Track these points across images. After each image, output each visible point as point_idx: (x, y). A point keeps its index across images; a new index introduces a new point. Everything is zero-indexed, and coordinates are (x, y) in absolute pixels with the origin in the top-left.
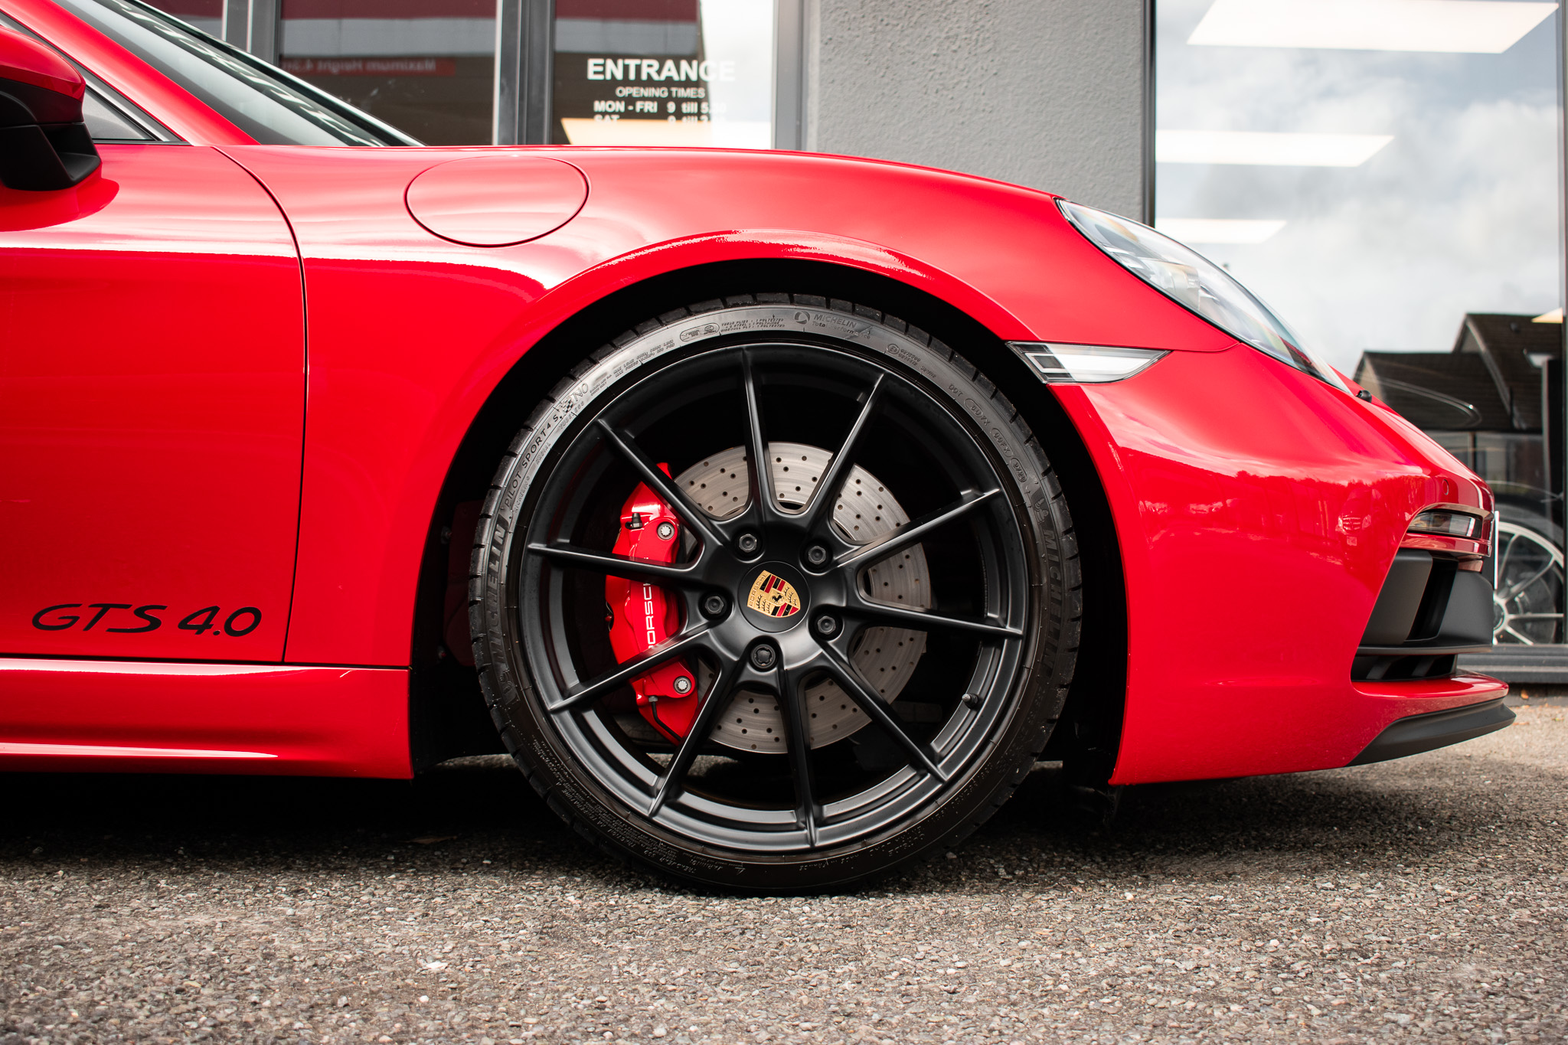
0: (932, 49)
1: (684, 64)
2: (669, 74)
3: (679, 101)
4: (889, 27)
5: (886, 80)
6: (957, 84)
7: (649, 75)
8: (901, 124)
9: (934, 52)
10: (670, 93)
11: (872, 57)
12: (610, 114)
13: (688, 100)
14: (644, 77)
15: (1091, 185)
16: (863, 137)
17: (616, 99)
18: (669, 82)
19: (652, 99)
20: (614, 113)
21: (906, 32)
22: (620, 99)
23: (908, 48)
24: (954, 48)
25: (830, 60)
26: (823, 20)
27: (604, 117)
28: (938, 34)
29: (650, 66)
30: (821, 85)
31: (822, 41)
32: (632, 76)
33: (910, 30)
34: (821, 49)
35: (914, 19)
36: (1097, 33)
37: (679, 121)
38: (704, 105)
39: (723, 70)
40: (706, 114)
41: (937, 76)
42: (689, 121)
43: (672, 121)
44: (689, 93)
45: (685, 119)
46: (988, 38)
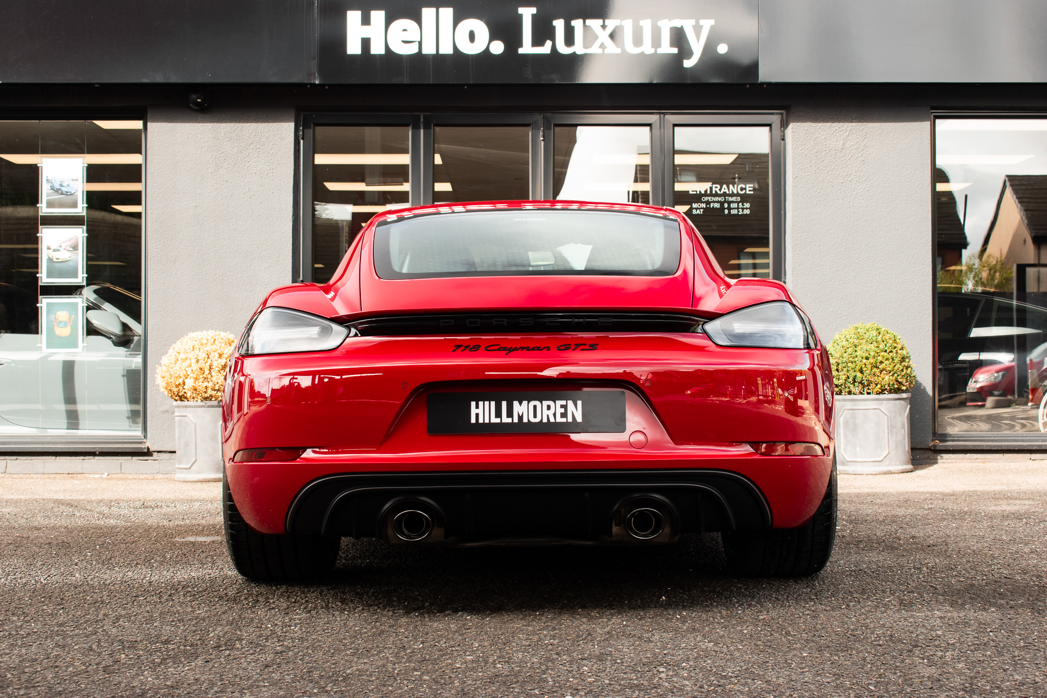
0: (840, 180)
1: (731, 186)
2: (725, 191)
3: (729, 203)
4: (822, 171)
5: (820, 194)
7: (716, 191)
8: (827, 214)
10: (725, 199)
11: (814, 184)
12: (700, 209)
13: (733, 202)
14: (714, 192)
16: (811, 219)
17: (702, 202)
18: (725, 194)
19: (718, 202)
21: (829, 173)
22: (704, 202)
23: (830, 180)
24: (850, 180)
26: (793, 169)
28: (842, 174)
29: (716, 187)
30: (793, 197)
31: (792, 178)
32: (709, 192)
33: (831, 172)
37: (729, 212)
38: (740, 204)
39: (748, 189)
40: (741, 208)
41: (843, 192)
42: (734, 212)
43: (726, 212)
44: (734, 199)
45: (732, 211)
46: (864, 175)
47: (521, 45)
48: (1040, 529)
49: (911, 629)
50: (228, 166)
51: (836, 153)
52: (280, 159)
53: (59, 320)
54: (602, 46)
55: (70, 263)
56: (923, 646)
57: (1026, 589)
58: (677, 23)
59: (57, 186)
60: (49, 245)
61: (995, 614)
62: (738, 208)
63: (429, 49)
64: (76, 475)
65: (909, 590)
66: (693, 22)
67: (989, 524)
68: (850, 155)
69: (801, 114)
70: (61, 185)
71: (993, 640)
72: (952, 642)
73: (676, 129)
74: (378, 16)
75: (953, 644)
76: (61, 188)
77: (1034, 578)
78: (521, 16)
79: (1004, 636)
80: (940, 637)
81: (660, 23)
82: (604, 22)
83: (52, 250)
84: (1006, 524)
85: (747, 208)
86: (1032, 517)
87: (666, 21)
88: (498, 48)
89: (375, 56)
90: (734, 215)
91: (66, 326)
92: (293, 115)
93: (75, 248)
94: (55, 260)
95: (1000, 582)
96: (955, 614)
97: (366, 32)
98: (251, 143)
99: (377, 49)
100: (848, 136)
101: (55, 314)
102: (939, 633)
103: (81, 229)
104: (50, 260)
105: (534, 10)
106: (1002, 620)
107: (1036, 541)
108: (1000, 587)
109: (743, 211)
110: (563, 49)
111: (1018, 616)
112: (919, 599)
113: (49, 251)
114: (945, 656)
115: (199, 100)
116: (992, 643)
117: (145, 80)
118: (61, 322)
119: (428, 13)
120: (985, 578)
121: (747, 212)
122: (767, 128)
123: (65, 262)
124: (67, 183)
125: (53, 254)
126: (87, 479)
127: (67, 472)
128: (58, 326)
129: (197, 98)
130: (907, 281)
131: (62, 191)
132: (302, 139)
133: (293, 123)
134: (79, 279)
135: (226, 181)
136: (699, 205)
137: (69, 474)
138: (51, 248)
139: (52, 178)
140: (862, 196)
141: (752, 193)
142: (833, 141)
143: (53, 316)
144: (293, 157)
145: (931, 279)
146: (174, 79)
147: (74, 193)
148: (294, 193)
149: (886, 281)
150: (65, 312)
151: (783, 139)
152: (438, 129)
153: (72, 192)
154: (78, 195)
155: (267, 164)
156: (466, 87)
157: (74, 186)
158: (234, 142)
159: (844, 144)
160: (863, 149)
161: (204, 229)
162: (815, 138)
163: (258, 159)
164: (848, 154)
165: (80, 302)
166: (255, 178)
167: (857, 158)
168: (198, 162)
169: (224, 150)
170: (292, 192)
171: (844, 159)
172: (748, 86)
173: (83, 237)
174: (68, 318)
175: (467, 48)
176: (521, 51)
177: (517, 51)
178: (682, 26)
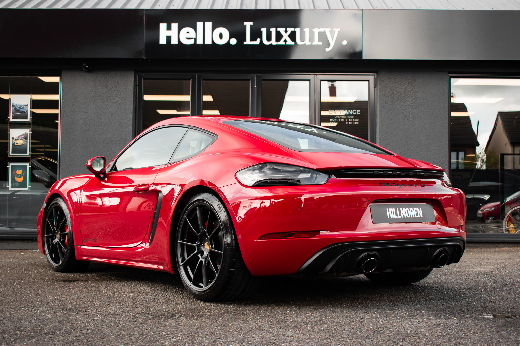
0: (403, 108)
1: (349, 111)
3: (348, 119)
4: (394, 103)
5: (393, 115)
6: (409, 115)
8: (397, 124)
10: (346, 117)
11: (390, 110)
13: (350, 118)
15: (438, 137)
16: (389, 127)
17: (335, 118)
18: (346, 115)
19: (342, 118)
20: (334, 121)
21: (398, 104)
22: (336, 118)
23: (398, 108)
24: (408, 107)
25: (381, 110)
26: (380, 102)
27: (332, 122)
28: (404, 105)
30: (379, 116)
31: (380, 106)
33: (399, 104)
34: (380, 108)
35: (399, 101)
36: (438, 104)
37: (348, 123)
38: (354, 119)
39: (357, 112)
40: (354, 121)
41: (404, 114)
42: (350, 123)
43: (347, 123)
44: (350, 117)
45: (349, 123)
46: (415, 105)
47: (245, 41)
48: (492, 280)
49: (409, 328)
50: (101, 99)
51: (401, 95)
52: (126, 95)
53: (18, 174)
54: (285, 41)
55: (24, 146)
56: (412, 336)
57: (476, 309)
58: (322, 30)
59: (18, 108)
60: (13, 137)
61: (455, 321)
62: (353, 121)
63: (200, 42)
64: (23, 251)
65: (416, 309)
66: (330, 29)
67: (468, 277)
68: (408, 95)
69: (384, 75)
70: (20, 108)
71: (449, 334)
72: (428, 334)
73: (322, 82)
74: (175, 26)
75: (427, 336)
76: (20, 109)
77: (482, 304)
78: (245, 26)
79: (455, 332)
80: (422, 332)
81: (314, 30)
82: (286, 29)
83: (15, 140)
84: (476, 277)
85: (357, 121)
86: (490, 274)
87: (317, 29)
88: (233, 41)
89: (173, 45)
90: (351, 124)
91: (21, 177)
92: (133, 74)
93: (26, 138)
94: (16, 145)
95: (464, 305)
96: (434, 321)
97: (169, 33)
98: (113, 88)
99: (174, 41)
100: (407, 86)
101: (16, 171)
102: (422, 330)
103: (29, 130)
104: (13, 144)
105: (251, 23)
106: (457, 324)
107: (489, 286)
108: (463, 308)
109: (355, 123)
110: (265, 42)
111: (466, 322)
112: (419, 313)
113: (14, 140)
114: (421, 342)
115: (87, 67)
116: (448, 336)
117: (60, 57)
118: (18, 175)
119: (200, 25)
120: (457, 303)
121: (357, 123)
122: (367, 82)
123: (21, 145)
124: (22, 107)
125: (15, 141)
126: (28, 252)
127: (19, 249)
128: (17, 177)
129: (86, 66)
130: (436, 158)
131: (20, 111)
132: (137, 86)
133: (133, 78)
134: (28, 154)
135: (100, 106)
136: (333, 120)
137: (20, 250)
138: (14, 138)
139: (15, 104)
140: (414, 116)
141: (360, 114)
142: (400, 89)
143: (15, 172)
144: (133, 95)
145: (448, 157)
146: (75, 56)
147: (26, 112)
148: (133, 112)
149: (426, 158)
150: (20, 170)
151: (375, 88)
152: (204, 81)
153: (25, 111)
154: (28, 113)
155: (120, 98)
156: (218, 61)
157: (26, 109)
158: (104, 87)
159: (405, 90)
160: (414, 93)
161: (88, 130)
162: (391, 87)
163: (116, 96)
164: (407, 95)
165: (28, 165)
166: (114, 105)
167: (412, 97)
168: (86, 97)
169: (99, 91)
170: (132, 112)
171: (405, 98)
172: (357, 61)
173: (30, 133)
174: (22, 173)
175: (219, 42)
176: (245, 43)
177: (243, 43)
178: (324, 32)
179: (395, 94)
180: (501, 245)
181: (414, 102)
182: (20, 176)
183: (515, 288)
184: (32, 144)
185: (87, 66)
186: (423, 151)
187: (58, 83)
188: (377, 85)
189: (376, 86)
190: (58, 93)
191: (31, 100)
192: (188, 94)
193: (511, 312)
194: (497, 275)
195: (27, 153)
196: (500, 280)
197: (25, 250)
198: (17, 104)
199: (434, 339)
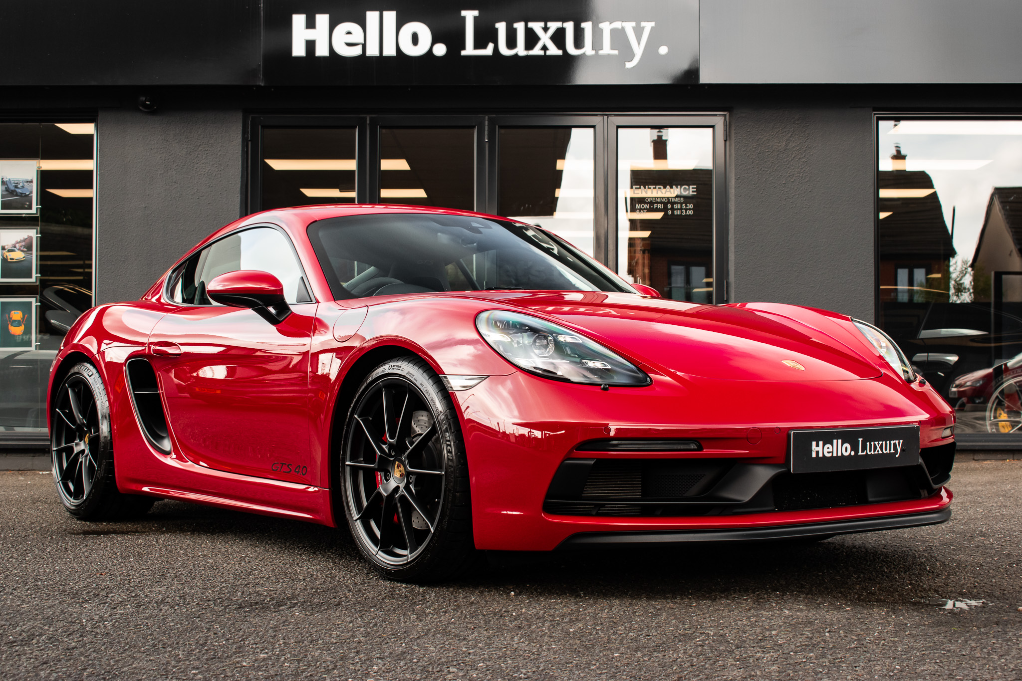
0: (783, 181)
1: (674, 187)
3: (673, 204)
4: (764, 172)
5: (763, 195)
6: (794, 196)
8: (770, 214)
9: (784, 182)
11: (757, 185)
12: (643, 210)
13: (677, 203)
15: (852, 239)
16: (754, 220)
17: (645, 203)
19: (661, 203)
20: (645, 209)
21: (771, 174)
22: (647, 203)
23: (772, 181)
24: (792, 180)
25: (739, 187)
26: (735, 169)
27: (640, 212)
28: (785, 175)
30: (735, 197)
31: (735, 179)
33: (774, 173)
34: (735, 182)
35: (775, 168)
36: (854, 173)
37: (673, 212)
38: (683, 205)
39: (691, 190)
40: (684, 209)
41: (785, 193)
42: (677, 213)
43: (670, 212)
44: (677, 200)
45: (675, 212)
46: (807, 176)
47: (464, 48)
50: (177, 167)
51: (778, 154)
52: (228, 160)
53: (13, 319)
54: (545, 48)
55: (25, 264)
58: (618, 25)
59: (12, 188)
60: (4, 245)
62: (681, 209)
63: (373, 51)
64: (26, 472)
65: (775, 588)
66: (634, 24)
68: (793, 156)
69: (744, 115)
70: (16, 187)
72: (781, 642)
73: (620, 130)
74: (323, 20)
75: (780, 645)
76: (16, 189)
78: (464, 18)
79: (840, 636)
81: (601, 25)
82: (546, 25)
83: (7, 250)
85: (690, 209)
87: (608, 23)
88: (440, 50)
89: (320, 58)
90: (677, 215)
91: (20, 325)
92: (241, 117)
93: (29, 248)
94: (9, 260)
96: (804, 613)
97: (311, 34)
98: (200, 145)
100: (790, 137)
101: (9, 314)
103: (35, 230)
104: (5, 260)
105: (476, 13)
106: (849, 619)
108: (874, 586)
109: (686, 212)
110: (504, 51)
111: (869, 616)
112: (778, 597)
113: (4, 251)
114: (763, 658)
115: (148, 103)
116: (822, 645)
117: (93, 83)
118: (15, 321)
119: (372, 17)
120: (862, 576)
121: (691, 212)
122: (711, 130)
123: (19, 262)
124: (21, 184)
125: (8, 254)
126: (35, 475)
127: (17, 469)
128: (12, 325)
129: (146, 101)
130: (850, 281)
131: (17, 192)
132: (250, 141)
133: (241, 125)
134: (33, 280)
135: (175, 182)
136: (643, 206)
137: (19, 470)
138: (6, 248)
139: (7, 180)
140: (804, 197)
141: (695, 193)
142: (776, 142)
143: (7, 315)
144: (240, 159)
145: (873, 280)
146: (122, 82)
147: (29, 194)
148: (241, 193)
149: (829, 281)
150: (18, 311)
151: (725, 141)
152: (384, 131)
153: (27, 194)
154: (32, 196)
155: (216, 166)
156: (409, 89)
157: (29, 188)
158: (183, 144)
159: (787, 145)
160: (805, 150)
161: (152, 230)
162: (758, 140)
163: (207, 161)
164: (790, 155)
165: (34, 302)
166: (203, 179)
167: (800, 158)
168: (147, 164)
169: (173, 152)
170: (239, 193)
171: (787, 160)
172: (689, 88)
173: (37, 237)
174: (22, 317)
175: (411, 50)
176: (463, 53)
177: (460, 53)
178: (623, 28)
179: (767, 154)
180: (981, 456)
181: (804, 169)
182: (18, 323)
183: (988, 544)
184: (42, 258)
185: (148, 101)
186: (823, 268)
187: (91, 136)
188: (730, 136)
189: (728, 138)
190: (91, 157)
191: (37, 171)
192: (349, 156)
193: (968, 593)
194: (958, 517)
195: (31, 277)
196: (962, 527)
197: (29, 470)
198: (11, 180)
199: (791, 652)
